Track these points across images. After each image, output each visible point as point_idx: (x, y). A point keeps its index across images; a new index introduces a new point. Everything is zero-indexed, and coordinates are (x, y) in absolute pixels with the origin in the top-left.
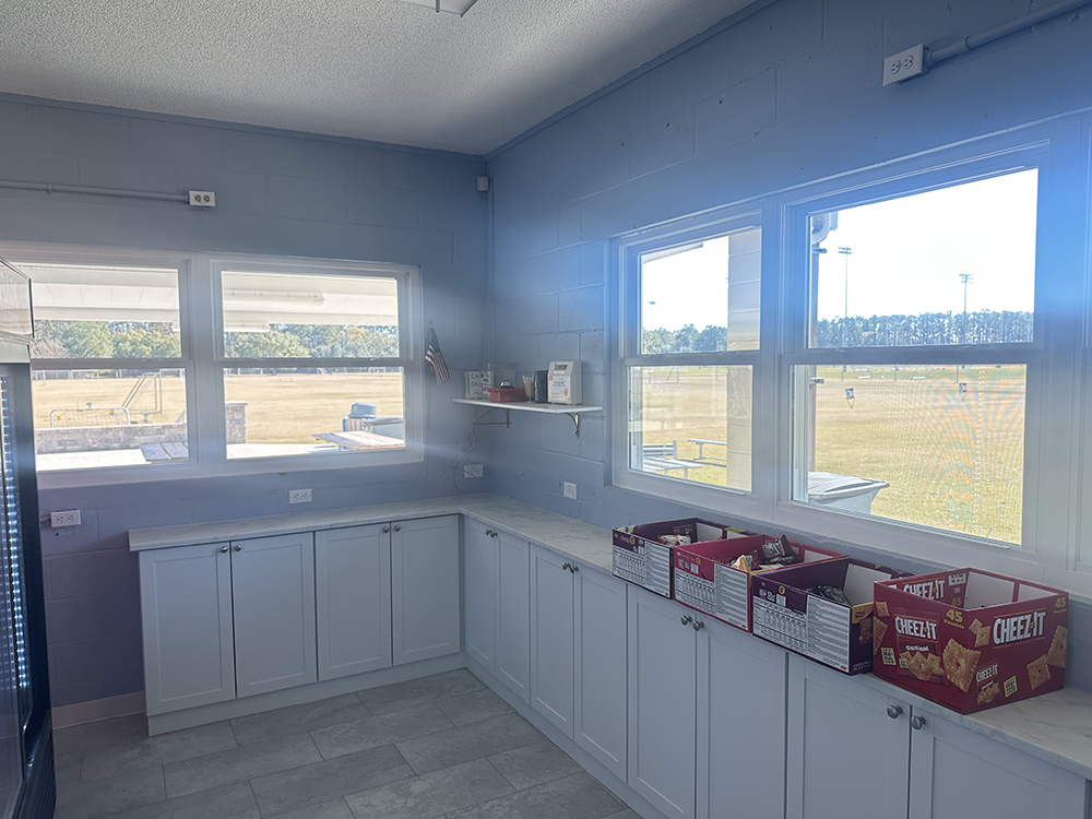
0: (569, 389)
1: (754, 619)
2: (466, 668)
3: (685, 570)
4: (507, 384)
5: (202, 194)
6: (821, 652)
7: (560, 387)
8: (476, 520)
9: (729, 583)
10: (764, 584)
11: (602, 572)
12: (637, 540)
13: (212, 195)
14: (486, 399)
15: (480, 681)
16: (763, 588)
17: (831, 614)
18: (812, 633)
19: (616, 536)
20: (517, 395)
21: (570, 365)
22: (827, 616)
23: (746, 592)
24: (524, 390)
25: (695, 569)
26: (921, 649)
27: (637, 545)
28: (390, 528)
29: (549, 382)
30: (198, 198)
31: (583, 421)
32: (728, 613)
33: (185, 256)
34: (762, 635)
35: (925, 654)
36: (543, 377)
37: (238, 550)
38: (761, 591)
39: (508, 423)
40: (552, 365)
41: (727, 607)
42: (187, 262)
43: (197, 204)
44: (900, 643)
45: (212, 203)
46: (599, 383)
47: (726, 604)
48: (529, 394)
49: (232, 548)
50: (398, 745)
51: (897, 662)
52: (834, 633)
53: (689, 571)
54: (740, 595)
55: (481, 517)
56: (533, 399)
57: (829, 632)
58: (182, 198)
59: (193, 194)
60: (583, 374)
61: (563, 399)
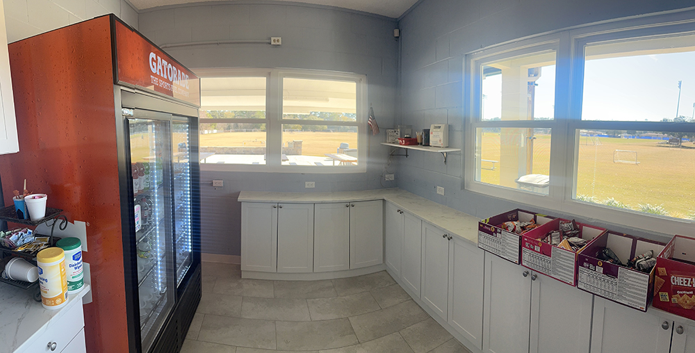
0: (442, 139)
1: (579, 279)
2: (385, 271)
3: (530, 249)
4: (408, 136)
5: (276, 39)
6: (626, 299)
7: (437, 137)
8: (392, 203)
9: (563, 258)
10: (587, 260)
11: (471, 243)
12: (496, 229)
13: (280, 39)
14: (397, 143)
15: (393, 279)
16: (586, 262)
17: (635, 278)
18: (621, 289)
19: (482, 226)
20: (412, 141)
21: (443, 127)
22: (632, 279)
23: (574, 263)
24: (416, 139)
25: (537, 249)
26: (688, 293)
27: (496, 232)
28: (350, 205)
29: (431, 135)
30: (274, 41)
31: (449, 156)
32: (560, 275)
33: (269, 70)
34: (584, 289)
35: (690, 296)
36: (427, 133)
37: (281, 207)
38: (585, 263)
39: (407, 156)
40: (432, 126)
41: (560, 272)
42: (270, 73)
43: (274, 44)
44: (673, 290)
45: (280, 43)
46: (458, 137)
47: (559, 270)
48: (419, 141)
49: (278, 206)
50: (350, 319)
51: (670, 299)
52: (636, 289)
53: (533, 250)
54: (570, 265)
55: (394, 202)
56: (421, 144)
57: (634, 288)
58: (268, 41)
59: (272, 39)
60: (450, 130)
61: (439, 144)
